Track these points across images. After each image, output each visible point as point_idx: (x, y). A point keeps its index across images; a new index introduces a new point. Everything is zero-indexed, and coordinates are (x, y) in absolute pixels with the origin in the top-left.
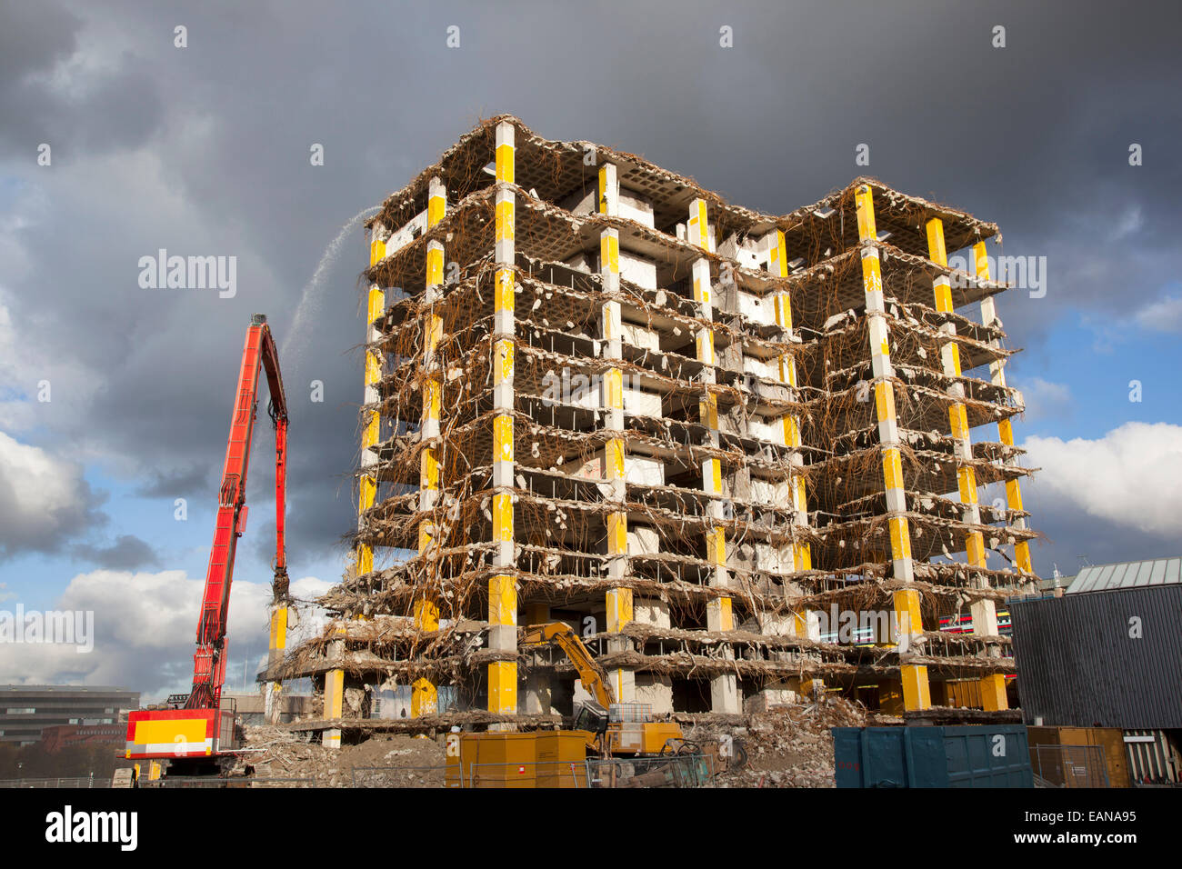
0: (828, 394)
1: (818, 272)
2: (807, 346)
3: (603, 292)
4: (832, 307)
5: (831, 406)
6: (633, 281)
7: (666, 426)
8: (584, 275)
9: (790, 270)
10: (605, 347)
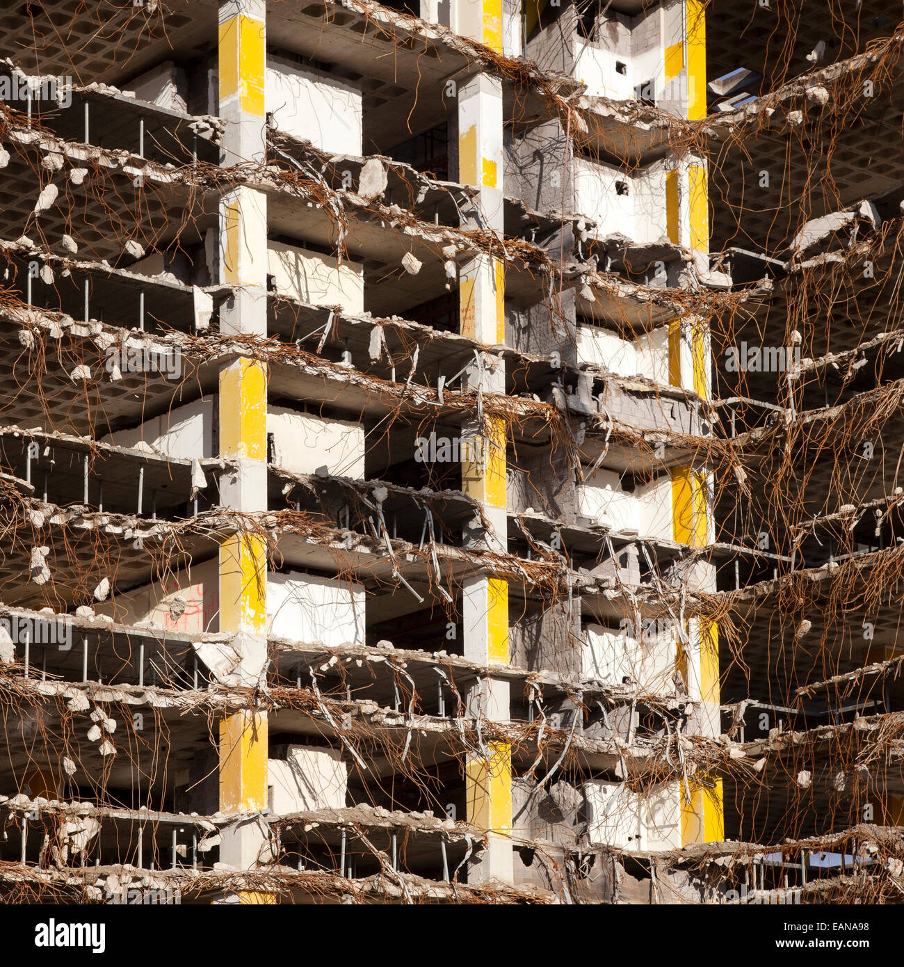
0: (790, 415)
1: (786, 105)
2: (744, 295)
3: (222, 165)
4: (817, 196)
5: (797, 445)
6: (300, 134)
7: (374, 501)
8: (171, 120)
9: (713, 100)
10: (223, 307)
